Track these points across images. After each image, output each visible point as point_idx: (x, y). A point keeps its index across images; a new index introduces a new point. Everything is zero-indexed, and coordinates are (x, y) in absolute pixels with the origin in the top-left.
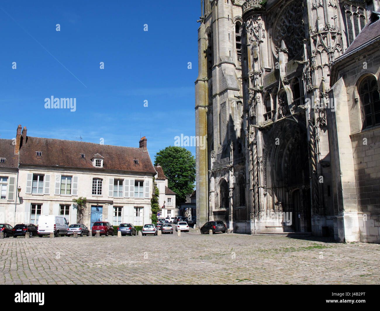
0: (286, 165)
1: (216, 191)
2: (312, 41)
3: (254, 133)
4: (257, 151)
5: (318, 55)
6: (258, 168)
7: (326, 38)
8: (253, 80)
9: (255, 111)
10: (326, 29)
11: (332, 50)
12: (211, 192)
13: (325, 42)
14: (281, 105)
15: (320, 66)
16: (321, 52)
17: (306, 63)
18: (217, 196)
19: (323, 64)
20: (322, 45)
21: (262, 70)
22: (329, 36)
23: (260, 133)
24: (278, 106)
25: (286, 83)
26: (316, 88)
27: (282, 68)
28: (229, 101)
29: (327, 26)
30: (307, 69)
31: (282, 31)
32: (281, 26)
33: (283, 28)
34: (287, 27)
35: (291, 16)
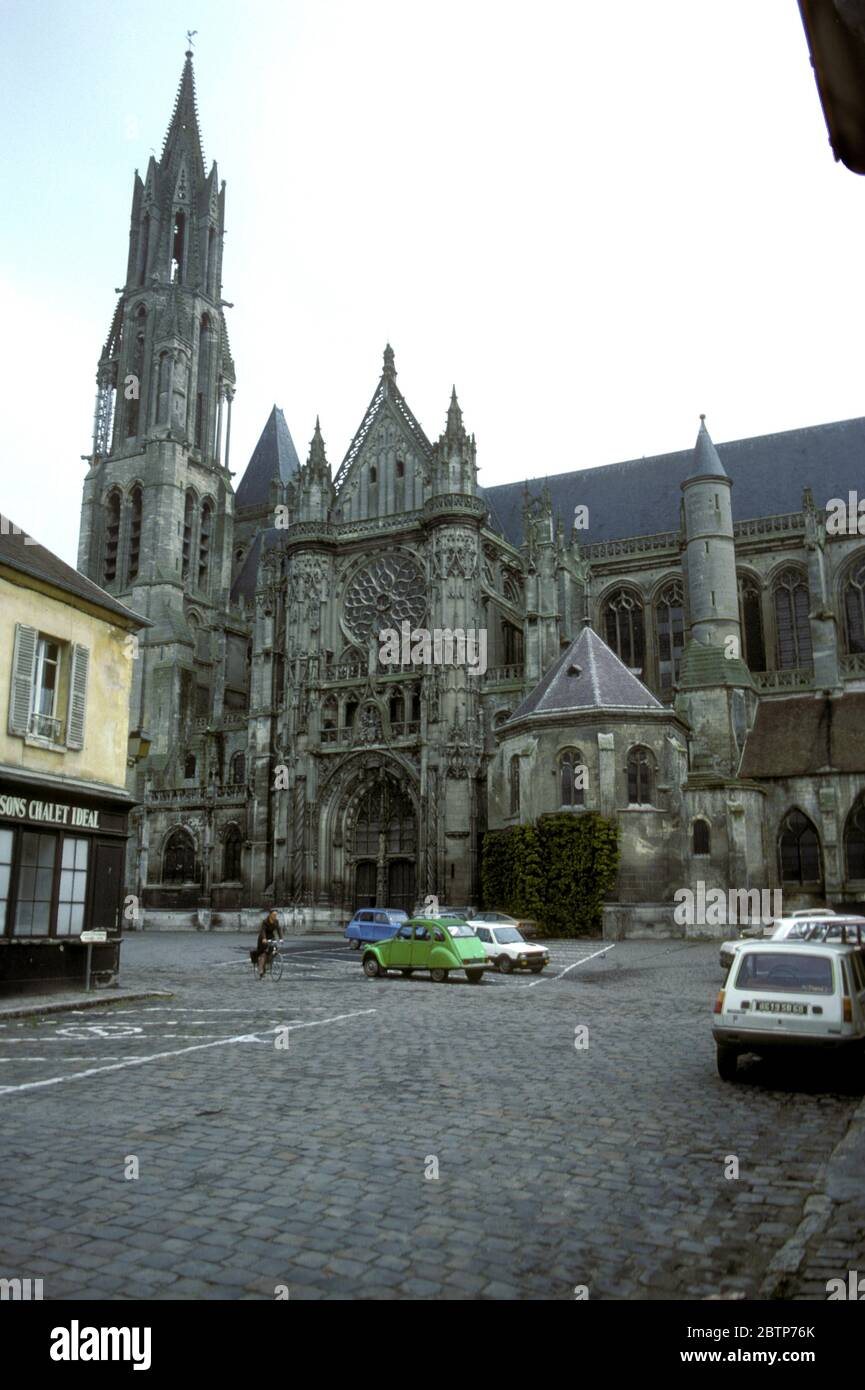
0: (349, 821)
1: (154, 850)
3: (301, 761)
4: (305, 794)
5: (451, 672)
6: (307, 823)
8: (305, 667)
9: (307, 723)
12: (140, 851)
14: (363, 725)
15: (454, 689)
17: (430, 678)
18: (156, 859)
19: (459, 686)
21: (322, 653)
23: (312, 764)
24: (357, 725)
26: (446, 720)
30: (431, 686)
31: (362, 595)
32: (361, 584)
33: (366, 591)
34: (375, 592)
35: (386, 577)
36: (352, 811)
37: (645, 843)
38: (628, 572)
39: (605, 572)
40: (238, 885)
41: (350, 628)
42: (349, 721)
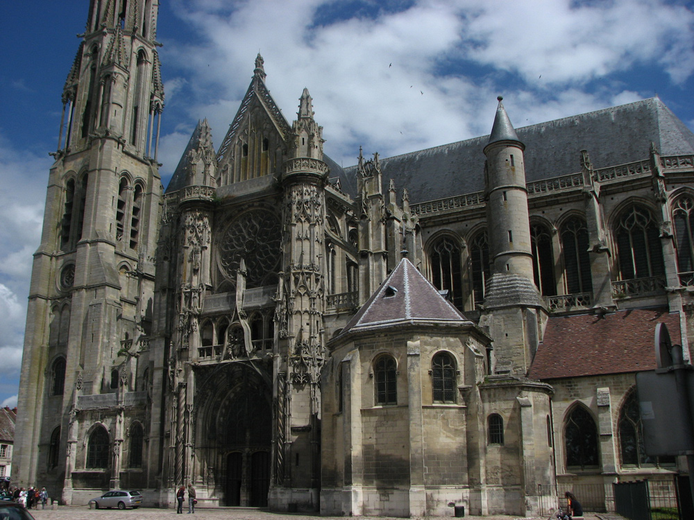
0: (222, 418)
1: (81, 442)
2: (293, 278)
3: (183, 372)
4: (186, 398)
5: (299, 298)
6: (187, 420)
7: (309, 279)
8: (189, 298)
9: (188, 342)
10: (311, 269)
11: (314, 296)
12: (71, 443)
13: (308, 283)
14: (231, 342)
15: (300, 312)
16: (302, 294)
17: (281, 303)
18: (83, 450)
19: (304, 309)
20: (305, 287)
21: (202, 287)
22: (313, 277)
23: (192, 374)
24: (227, 343)
25: (243, 317)
26: (293, 337)
27: (239, 295)
28: (106, 303)
29: (312, 265)
30: (282, 310)
31: (235, 242)
32: (234, 234)
33: (238, 240)
34: (244, 238)
35: (253, 227)
36: (224, 411)
37: (449, 434)
38: (449, 223)
39: (431, 224)
40: (140, 470)
41: (225, 268)
42: (221, 341)
